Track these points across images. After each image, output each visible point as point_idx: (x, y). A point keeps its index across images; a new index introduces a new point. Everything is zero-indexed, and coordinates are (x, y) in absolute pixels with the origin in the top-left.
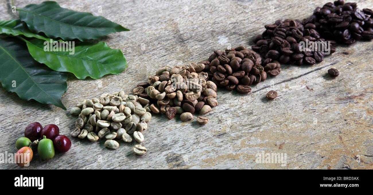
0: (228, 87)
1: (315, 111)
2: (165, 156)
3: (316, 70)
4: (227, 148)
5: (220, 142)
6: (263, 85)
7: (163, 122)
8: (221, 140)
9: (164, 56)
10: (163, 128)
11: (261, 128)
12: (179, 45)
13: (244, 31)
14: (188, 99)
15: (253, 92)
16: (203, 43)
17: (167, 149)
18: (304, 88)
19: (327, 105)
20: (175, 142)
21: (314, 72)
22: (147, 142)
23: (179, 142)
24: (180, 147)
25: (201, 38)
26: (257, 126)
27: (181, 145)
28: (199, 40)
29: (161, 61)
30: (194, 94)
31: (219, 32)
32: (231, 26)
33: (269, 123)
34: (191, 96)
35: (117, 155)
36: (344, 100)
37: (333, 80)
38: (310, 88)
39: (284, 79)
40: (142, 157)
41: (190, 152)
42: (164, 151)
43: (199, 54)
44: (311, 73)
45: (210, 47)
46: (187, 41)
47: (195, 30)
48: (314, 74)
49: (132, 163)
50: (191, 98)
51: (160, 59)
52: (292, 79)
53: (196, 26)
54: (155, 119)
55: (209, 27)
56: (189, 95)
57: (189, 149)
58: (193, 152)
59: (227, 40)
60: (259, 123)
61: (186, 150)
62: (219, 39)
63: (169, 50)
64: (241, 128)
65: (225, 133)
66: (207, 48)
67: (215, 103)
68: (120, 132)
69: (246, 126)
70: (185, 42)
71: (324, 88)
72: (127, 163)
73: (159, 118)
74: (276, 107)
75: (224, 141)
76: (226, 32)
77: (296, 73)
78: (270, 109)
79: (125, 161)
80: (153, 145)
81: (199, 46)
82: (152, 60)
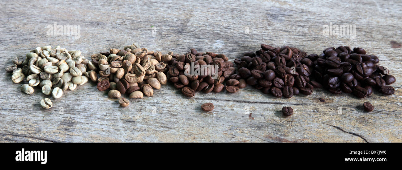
0: (176, 84)
1: (234, 137)
2: (64, 118)
3: (275, 103)
4: (122, 134)
5: (121, 127)
6: (212, 96)
7: (92, 91)
8: (124, 125)
9: (153, 38)
10: (87, 96)
11: (169, 131)
12: (175, 34)
13: (246, 44)
14: (126, 78)
15: (196, 99)
16: (198, 40)
17: (72, 113)
18: (247, 114)
19: (251, 137)
20: (85, 110)
21: (272, 104)
22: (62, 101)
23: (88, 112)
24: (84, 116)
25: (201, 35)
26: (168, 128)
27: (87, 115)
28: (197, 37)
29: (145, 41)
30: (134, 77)
31: (223, 36)
32: (238, 36)
33: (180, 130)
34: (130, 77)
35: (27, 101)
36: (273, 139)
37: (282, 118)
38: (253, 116)
39: (236, 99)
40: (45, 111)
41: (87, 124)
42: (68, 114)
43: (183, 48)
44: (267, 104)
45: (200, 46)
46: (186, 33)
47: (204, 27)
48: (270, 106)
49: (32, 111)
50: (130, 79)
51: (146, 40)
52: (245, 102)
53: (207, 24)
54: (88, 86)
55: (219, 29)
56: (129, 76)
57: (89, 121)
58: (90, 125)
59: (223, 46)
60: (172, 126)
61: (86, 121)
62: (216, 42)
63: (162, 35)
64: (152, 123)
65: (134, 122)
66: (197, 46)
67: (150, 93)
68: (45, 82)
69: (158, 123)
70: (184, 34)
71: (265, 122)
72: (28, 110)
73: (92, 87)
74: (203, 119)
75: (126, 128)
76: (228, 39)
77: (254, 98)
78: (195, 119)
79: (29, 108)
80: (64, 105)
81: (191, 42)
82: (138, 37)
